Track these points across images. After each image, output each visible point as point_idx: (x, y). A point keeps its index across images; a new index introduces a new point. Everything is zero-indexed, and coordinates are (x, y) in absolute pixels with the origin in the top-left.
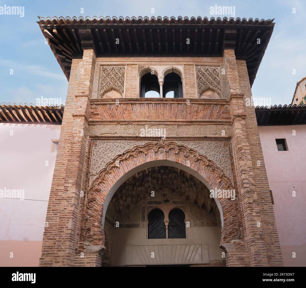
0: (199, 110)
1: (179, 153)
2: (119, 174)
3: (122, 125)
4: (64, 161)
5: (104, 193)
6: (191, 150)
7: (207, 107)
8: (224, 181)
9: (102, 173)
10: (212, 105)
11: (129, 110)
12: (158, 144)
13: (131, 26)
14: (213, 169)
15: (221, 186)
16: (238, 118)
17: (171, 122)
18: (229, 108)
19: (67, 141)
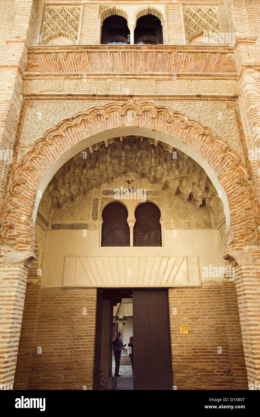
0: (188, 60)
1: (157, 116)
2: (63, 146)
3: (72, 79)
5: (39, 173)
6: (176, 113)
7: (200, 56)
8: (229, 156)
9: (38, 145)
10: (208, 54)
11: (84, 60)
12: (125, 104)
14: (212, 140)
15: (224, 163)
16: (249, 70)
17: (147, 75)
18: (233, 58)
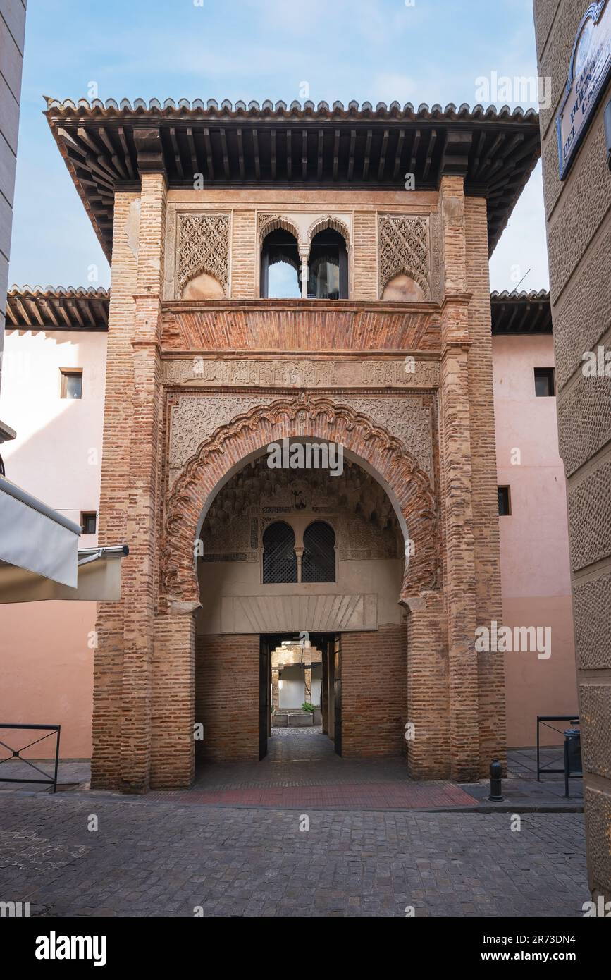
0: (379, 326)
1: (336, 421)
2: (222, 466)
3: (226, 360)
4: (118, 439)
6: (359, 415)
7: (395, 318)
8: (417, 479)
9: (191, 464)
10: (407, 315)
11: (239, 326)
12: (295, 402)
13: (247, 122)
14: (398, 457)
15: (410, 489)
16: (454, 350)
17: (324, 354)
18: (439, 321)
19: (121, 395)
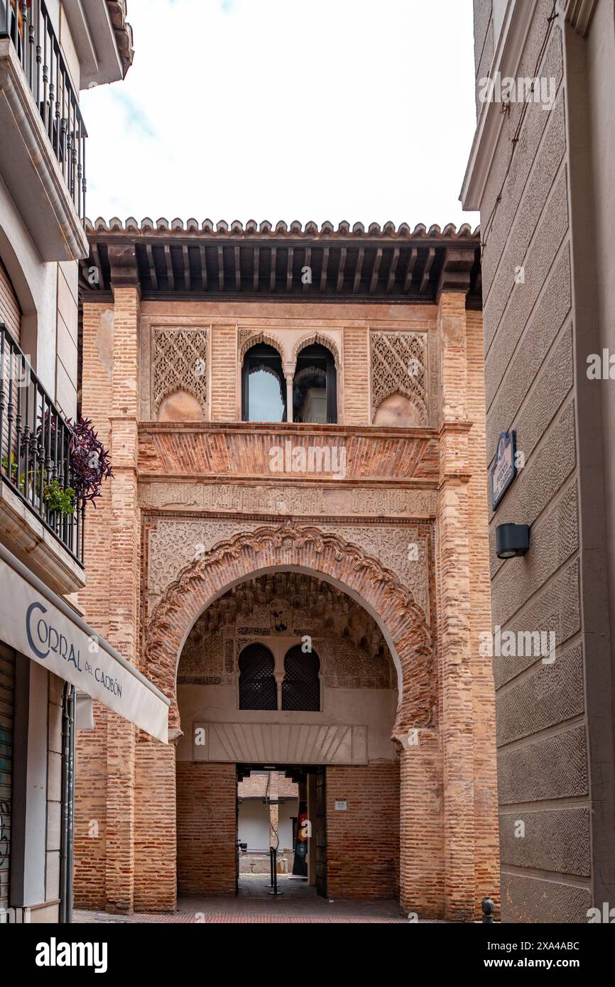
0: (371, 451)
1: (324, 550)
2: (203, 594)
3: (206, 484)
4: (95, 563)
5: (176, 631)
6: (349, 545)
7: (389, 444)
8: (411, 613)
9: (171, 591)
10: (402, 441)
11: (220, 449)
12: (281, 529)
13: (229, 241)
14: (391, 589)
15: (404, 623)
16: (452, 482)
17: (312, 481)
18: (437, 448)
19: (97, 518)
